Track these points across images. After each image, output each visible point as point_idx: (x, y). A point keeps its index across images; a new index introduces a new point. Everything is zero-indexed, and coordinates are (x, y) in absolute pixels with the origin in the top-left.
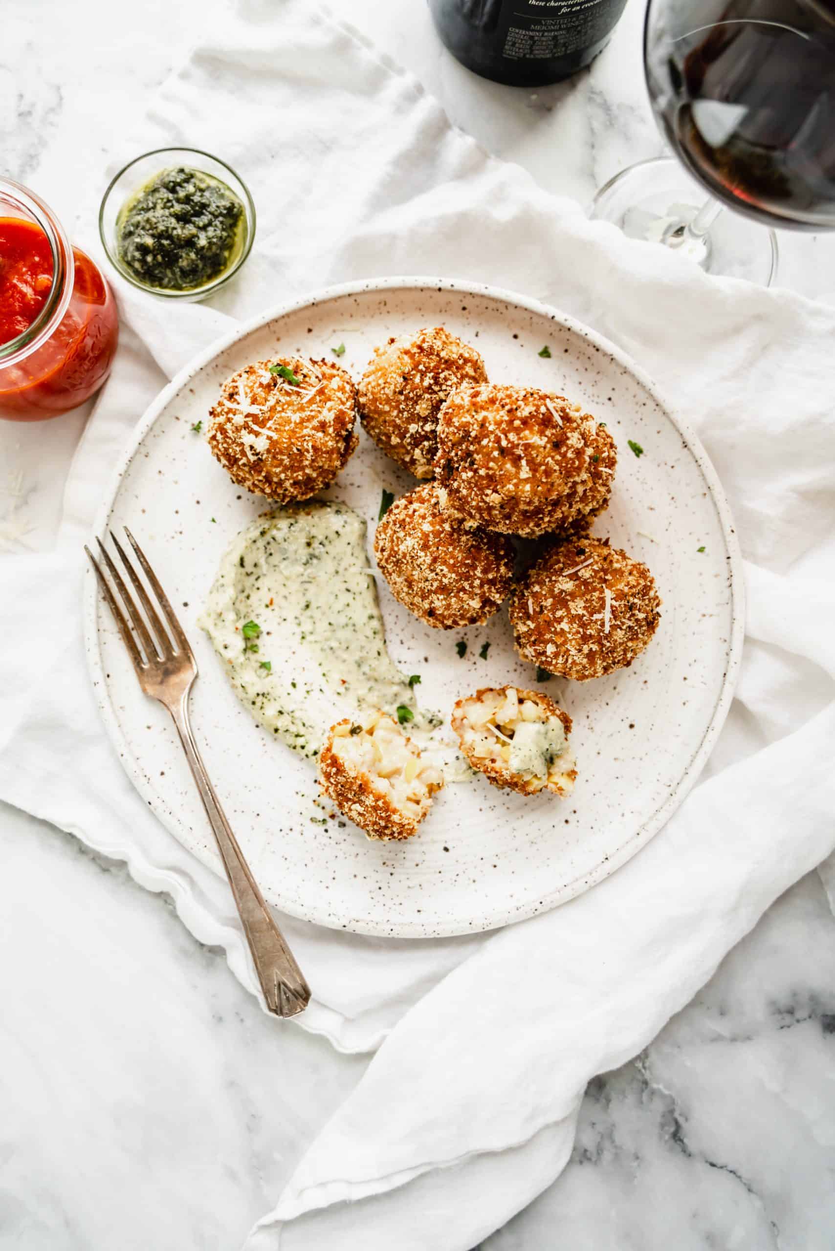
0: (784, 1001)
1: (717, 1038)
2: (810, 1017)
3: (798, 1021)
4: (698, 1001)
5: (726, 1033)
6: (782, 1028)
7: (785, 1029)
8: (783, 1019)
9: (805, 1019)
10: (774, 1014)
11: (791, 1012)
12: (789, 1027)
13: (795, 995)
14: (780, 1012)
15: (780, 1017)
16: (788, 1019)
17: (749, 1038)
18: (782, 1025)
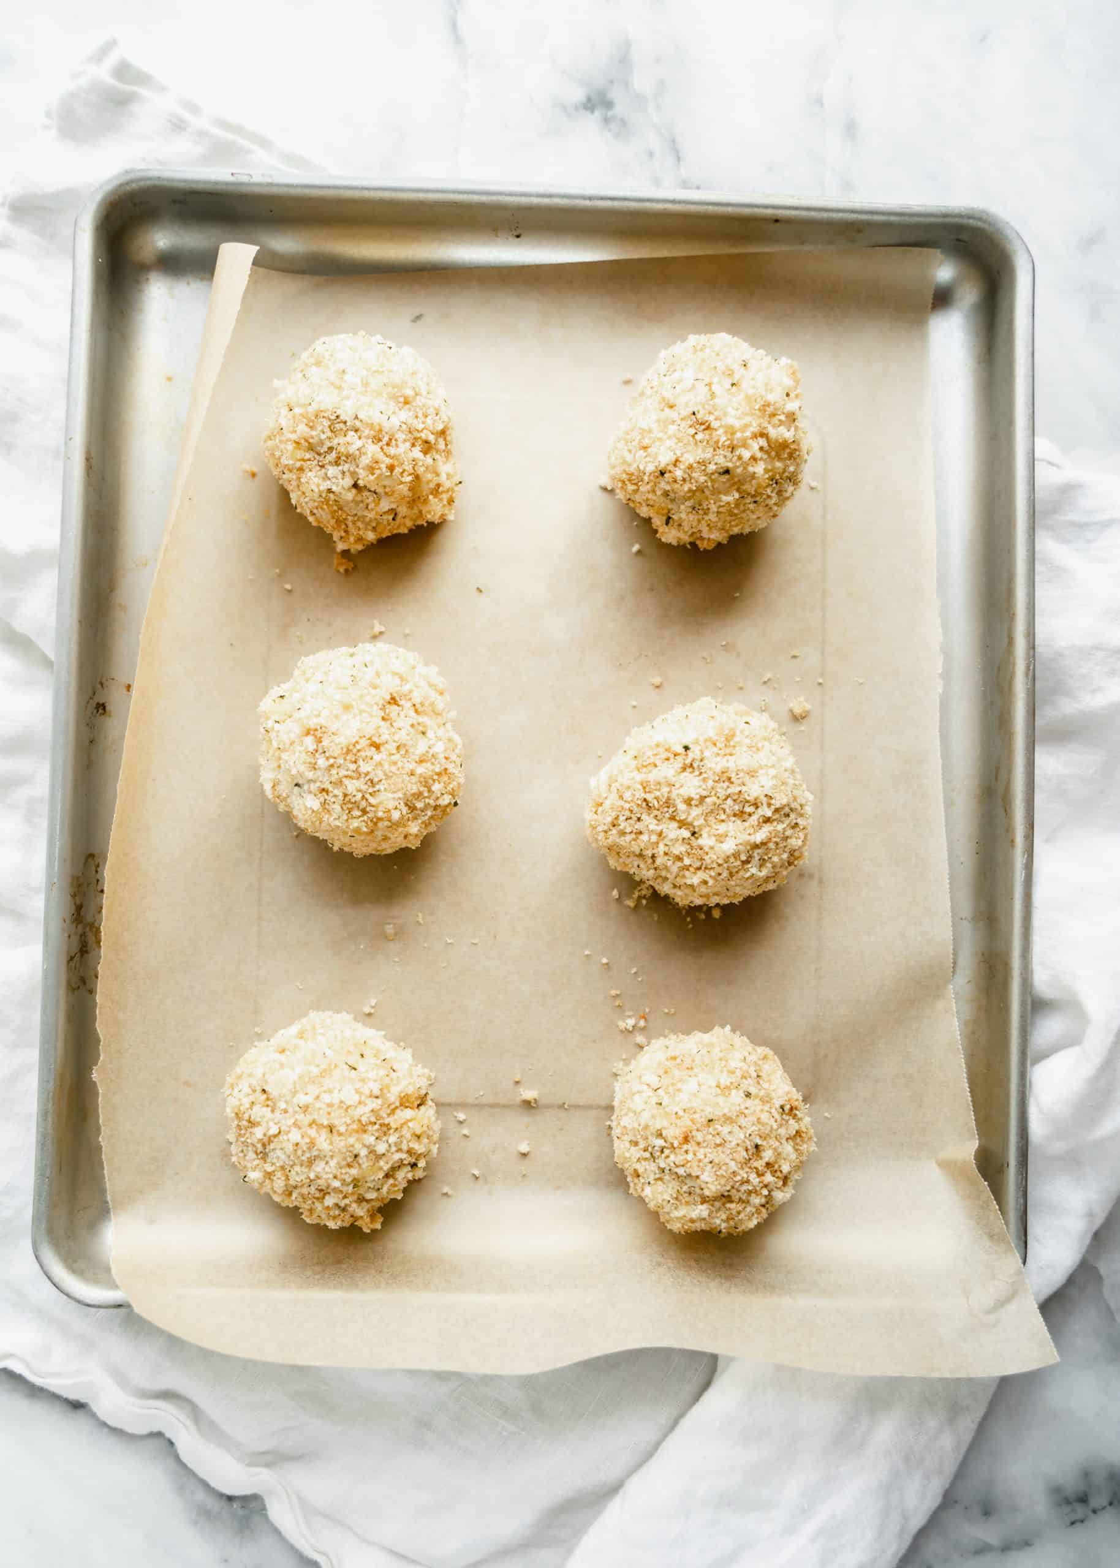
0: (1071, 1482)
1: (982, 1549)
2: (1111, 1504)
3: (1094, 1511)
4: (949, 1501)
5: (994, 1541)
6: (1073, 1523)
7: (1078, 1524)
8: (1073, 1510)
9: (1104, 1508)
10: (1059, 1505)
11: (1083, 1499)
12: (1082, 1521)
13: (1086, 1474)
14: (1067, 1501)
15: (1067, 1509)
16: (1080, 1511)
17: (1027, 1544)
18: (1073, 1520)
